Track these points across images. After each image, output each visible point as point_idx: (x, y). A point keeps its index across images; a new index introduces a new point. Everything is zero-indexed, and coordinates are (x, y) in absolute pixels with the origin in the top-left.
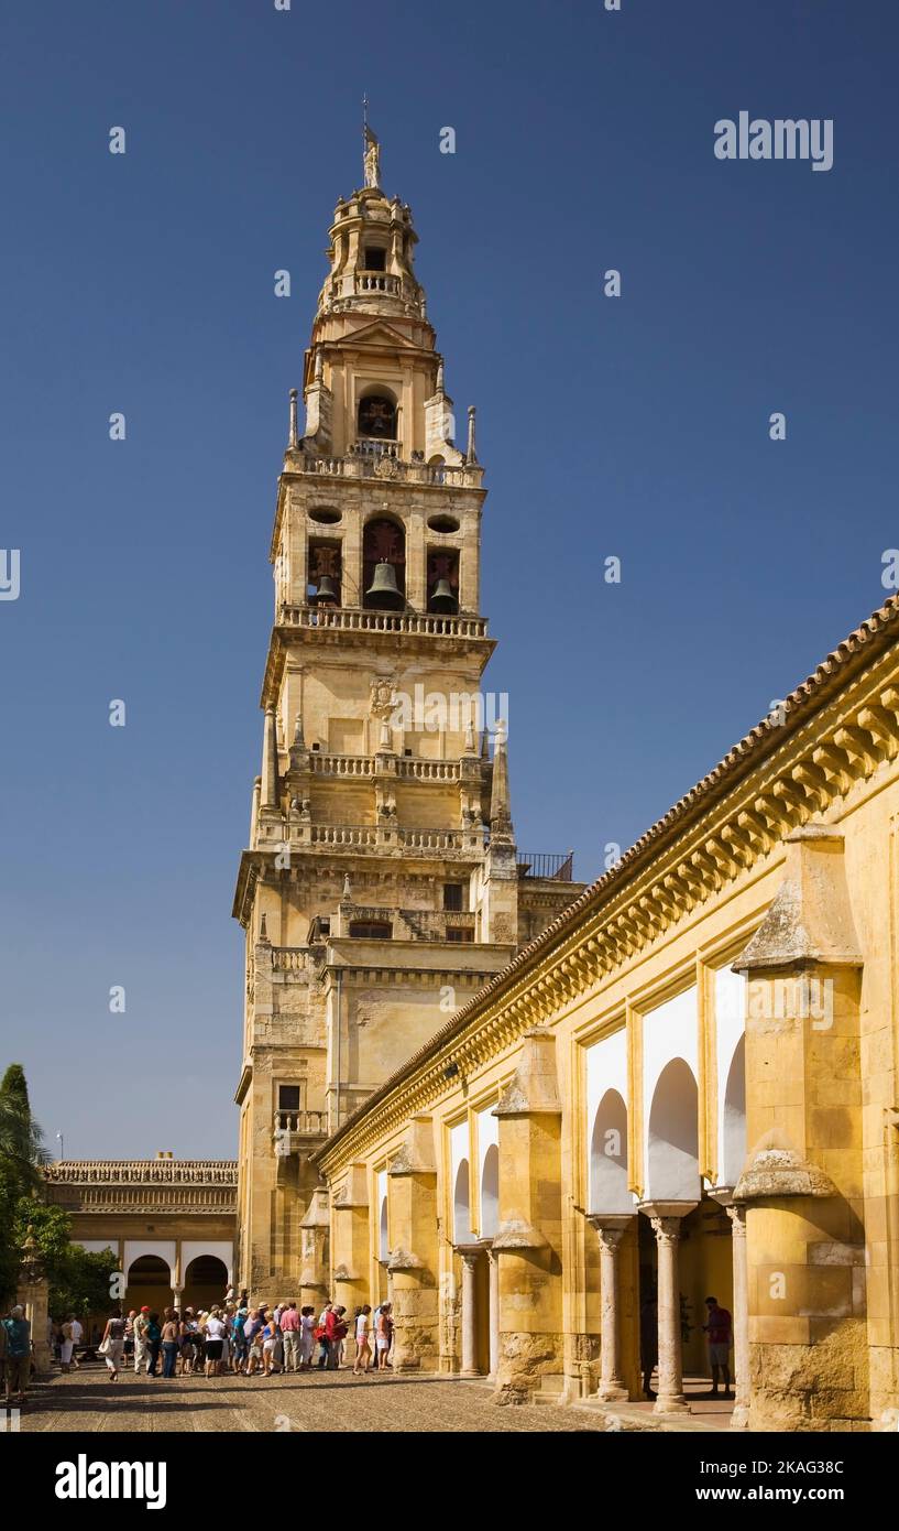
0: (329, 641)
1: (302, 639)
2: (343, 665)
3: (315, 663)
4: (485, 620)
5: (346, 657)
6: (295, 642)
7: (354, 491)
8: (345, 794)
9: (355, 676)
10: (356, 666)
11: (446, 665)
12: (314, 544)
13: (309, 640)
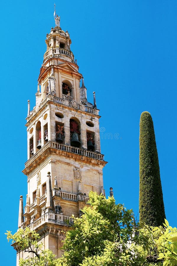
0: (63, 154)
1: (55, 152)
2: (66, 163)
3: (59, 161)
4: (103, 155)
5: (67, 160)
6: (53, 153)
7: (67, 109)
8: (69, 206)
9: (70, 167)
10: (69, 164)
11: (93, 167)
12: (57, 123)
13: (58, 153)
